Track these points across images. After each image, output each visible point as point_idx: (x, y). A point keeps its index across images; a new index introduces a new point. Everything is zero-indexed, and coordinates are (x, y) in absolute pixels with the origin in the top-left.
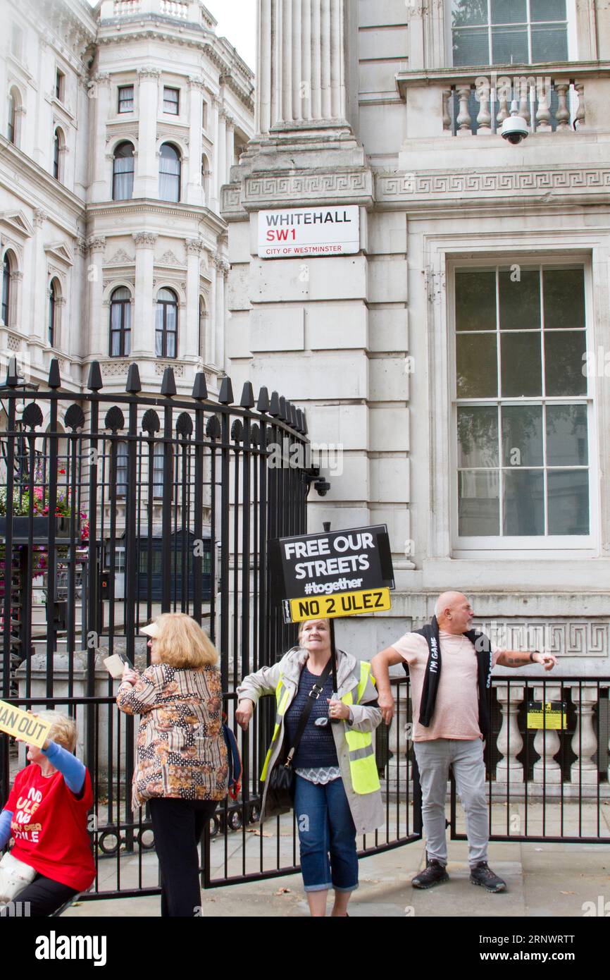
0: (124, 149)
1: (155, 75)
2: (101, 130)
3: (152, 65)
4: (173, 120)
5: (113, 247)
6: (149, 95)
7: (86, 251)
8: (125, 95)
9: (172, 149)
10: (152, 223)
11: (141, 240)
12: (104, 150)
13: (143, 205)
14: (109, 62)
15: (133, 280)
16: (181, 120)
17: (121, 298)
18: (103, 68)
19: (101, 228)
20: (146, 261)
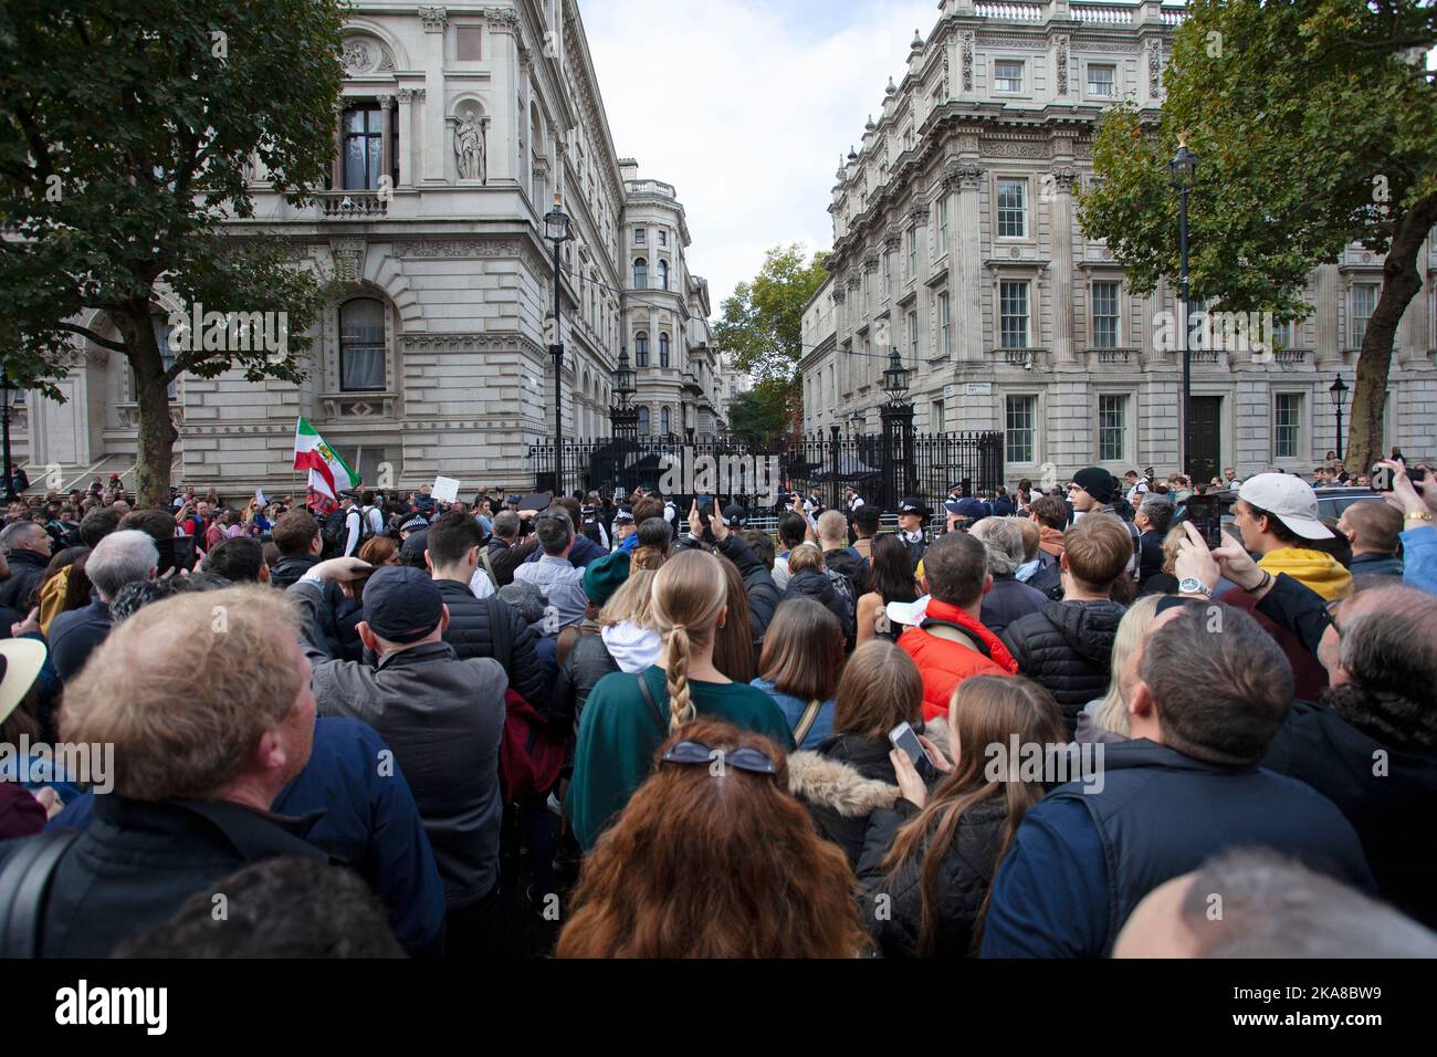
0: (640, 262)
1: (655, 225)
2: (628, 252)
3: (655, 220)
4: (663, 248)
5: (637, 313)
6: (653, 235)
7: (623, 312)
8: (640, 234)
9: (664, 263)
10: (658, 301)
11: (654, 309)
12: (630, 262)
13: (654, 292)
14: (632, 217)
15: (649, 329)
16: (666, 248)
17: (642, 338)
18: (628, 220)
19: (630, 302)
20: (655, 319)
